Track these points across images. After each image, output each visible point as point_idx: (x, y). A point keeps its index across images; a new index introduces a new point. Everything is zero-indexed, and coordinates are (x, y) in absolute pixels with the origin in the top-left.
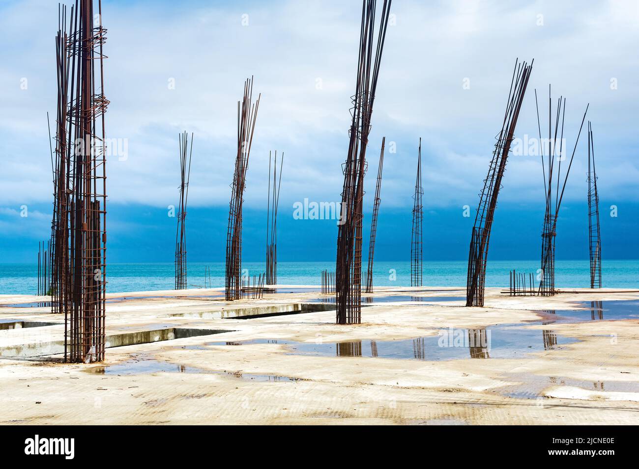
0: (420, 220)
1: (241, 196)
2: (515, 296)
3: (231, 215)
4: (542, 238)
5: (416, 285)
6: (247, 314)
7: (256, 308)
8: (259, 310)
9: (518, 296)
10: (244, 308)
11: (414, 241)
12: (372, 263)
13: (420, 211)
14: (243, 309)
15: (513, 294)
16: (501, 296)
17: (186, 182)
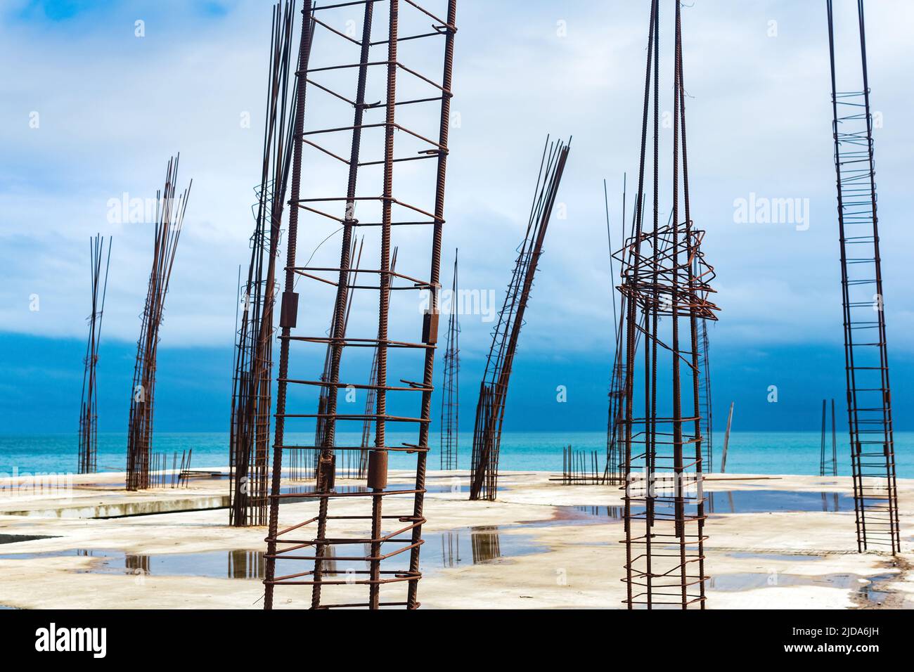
0: (455, 370)
1: (156, 332)
2: (570, 484)
3: (139, 362)
4: (609, 398)
5: (449, 467)
6: (140, 510)
7: (156, 502)
8: (161, 504)
9: (575, 484)
10: (135, 502)
11: (446, 402)
12: (368, 435)
13: (455, 357)
14: (133, 504)
15: (567, 482)
16: (547, 485)
17: (98, 310)
